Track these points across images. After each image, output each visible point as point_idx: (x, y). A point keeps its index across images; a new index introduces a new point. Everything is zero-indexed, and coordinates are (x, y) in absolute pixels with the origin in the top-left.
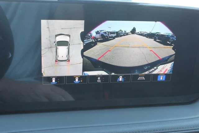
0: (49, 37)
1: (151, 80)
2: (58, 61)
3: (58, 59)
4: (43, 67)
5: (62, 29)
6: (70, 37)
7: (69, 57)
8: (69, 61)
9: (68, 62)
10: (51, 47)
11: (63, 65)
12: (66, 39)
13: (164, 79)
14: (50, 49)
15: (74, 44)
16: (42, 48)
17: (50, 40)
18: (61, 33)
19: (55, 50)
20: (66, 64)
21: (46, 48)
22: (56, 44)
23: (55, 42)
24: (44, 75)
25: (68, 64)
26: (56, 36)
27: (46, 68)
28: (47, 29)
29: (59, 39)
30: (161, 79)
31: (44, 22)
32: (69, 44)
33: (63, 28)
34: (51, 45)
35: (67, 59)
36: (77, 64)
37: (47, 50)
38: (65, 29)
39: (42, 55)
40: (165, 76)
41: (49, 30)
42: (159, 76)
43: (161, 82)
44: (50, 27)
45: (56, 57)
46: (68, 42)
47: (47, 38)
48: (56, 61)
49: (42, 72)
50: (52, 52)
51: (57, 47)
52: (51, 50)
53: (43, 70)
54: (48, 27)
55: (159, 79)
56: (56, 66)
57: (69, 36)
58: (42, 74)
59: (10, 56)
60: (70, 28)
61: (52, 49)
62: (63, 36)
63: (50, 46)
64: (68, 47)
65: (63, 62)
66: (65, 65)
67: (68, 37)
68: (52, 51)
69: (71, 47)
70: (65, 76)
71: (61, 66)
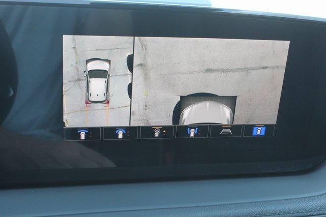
0: (75, 63)
1: (242, 134)
2: (89, 102)
3: (90, 100)
4: (66, 112)
5: (98, 50)
6: (110, 63)
7: (109, 95)
8: (108, 102)
9: (107, 104)
10: (79, 80)
11: (98, 109)
12: (105, 66)
13: (263, 133)
14: (77, 82)
15: (116, 76)
16: (65, 81)
17: (77, 69)
18: (96, 57)
19: (85, 85)
20: (103, 108)
21: (70, 81)
22: (87, 75)
23: (85, 72)
24: (67, 126)
25: (106, 108)
26: (88, 61)
27: (70, 113)
28: (73, 50)
29: (92, 66)
30: (259, 132)
31: (67, 39)
32: (109, 75)
33: (99, 48)
34: (79, 76)
35: (104, 99)
36: (122, 108)
37: (72, 84)
38: (102, 50)
39: (64, 93)
40: (264, 129)
41: (76, 52)
42: (255, 129)
43: (258, 138)
44: (77, 46)
45: (86, 96)
46: (106, 71)
47: (72, 65)
48: (87, 103)
49: (64, 120)
50: (81, 88)
51: (89, 79)
52: (79, 84)
53: (65, 117)
54: (74, 48)
55: (254, 134)
56: (87, 110)
57: (109, 61)
58: (64, 123)
59: (12, 93)
60: (111, 49)
61: (80, 82)
62: (98, 61)
63: (76, 78)
64: (107, 79)
65: (98, 104)
66: (102, 110)
67: (107, 64)
68: (80, 86)
69: (111, 80)
70: (102, 127)
71: (95, 111)
